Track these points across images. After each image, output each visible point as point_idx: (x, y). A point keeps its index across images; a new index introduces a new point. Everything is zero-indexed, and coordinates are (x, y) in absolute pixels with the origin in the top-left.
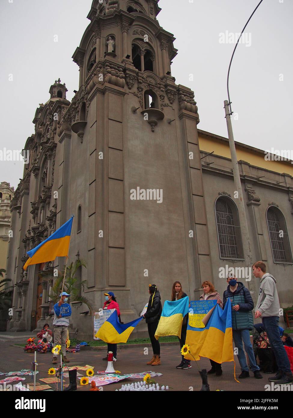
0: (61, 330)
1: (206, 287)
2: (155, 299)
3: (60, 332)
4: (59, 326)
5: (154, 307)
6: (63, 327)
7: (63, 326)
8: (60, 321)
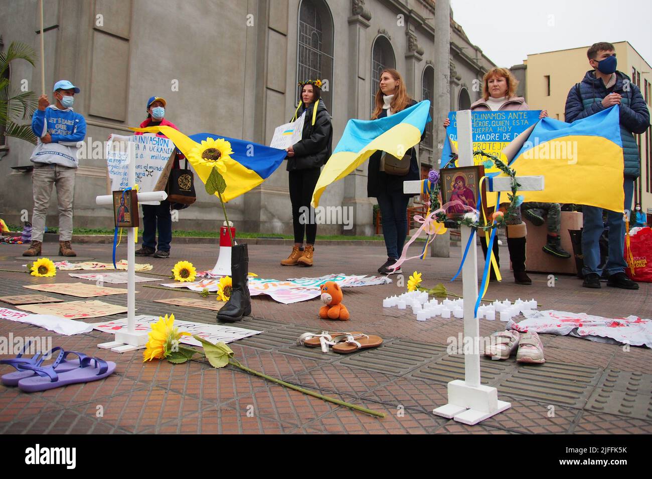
0: (51, 174)
1: (499, 81)
2: (320, 115)
3: (46, 180)
4: (43, 165)
5: (321, 133)
6: (58, 169)
7: (55, 165)
8: (45, 153)
